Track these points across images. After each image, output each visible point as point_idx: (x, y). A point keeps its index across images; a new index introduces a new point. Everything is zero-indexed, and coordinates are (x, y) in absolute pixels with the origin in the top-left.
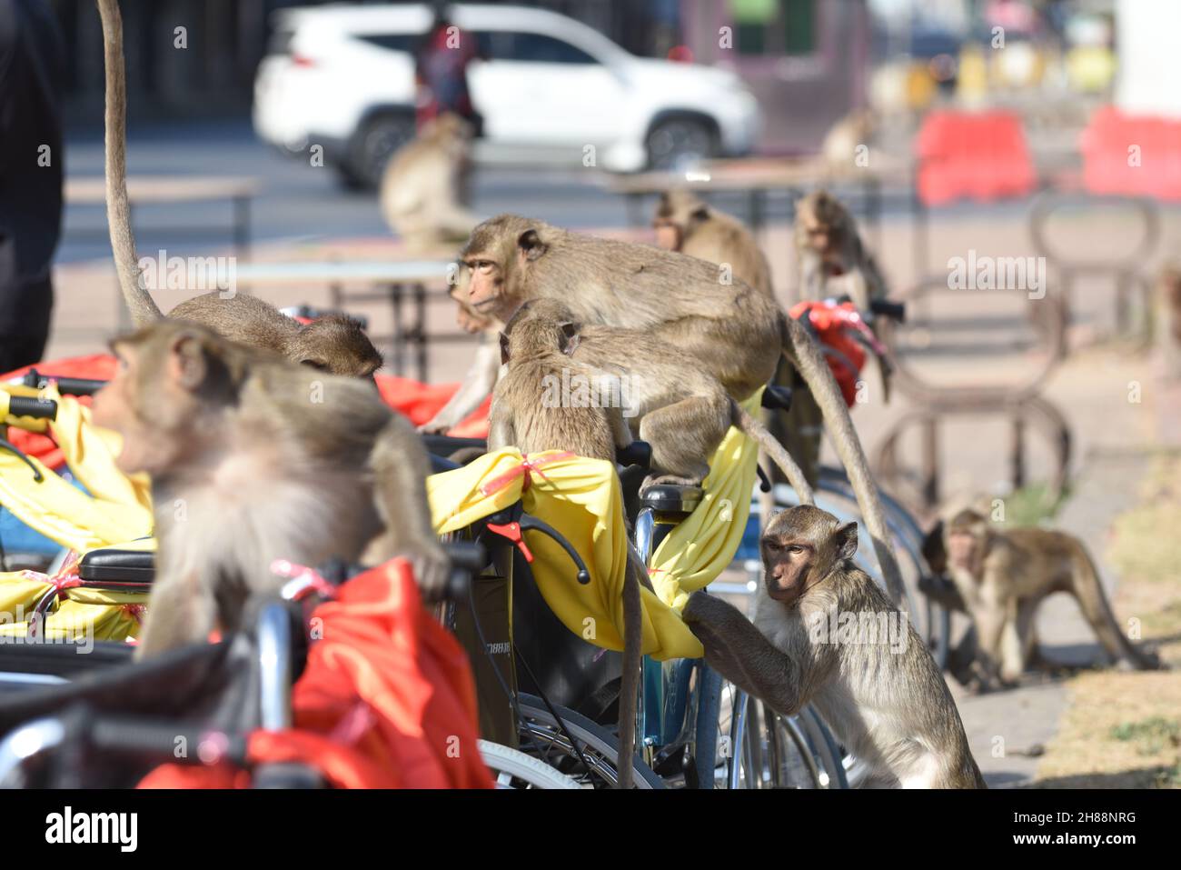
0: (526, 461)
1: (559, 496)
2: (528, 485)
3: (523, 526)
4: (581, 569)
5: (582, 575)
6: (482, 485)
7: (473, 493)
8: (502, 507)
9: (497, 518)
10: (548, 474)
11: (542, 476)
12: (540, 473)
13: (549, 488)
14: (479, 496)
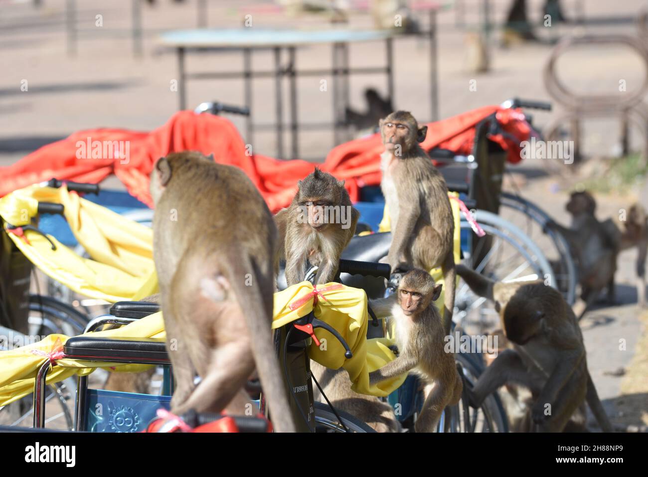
0: (315, 290)
1: (334, 309)
2: (316, 303)
3: (314, 326)
4: (347, 350)
5: (348, 353)
6: (290, 304)
7: (285, 308)
8: (302, 316)
9: (299, 321)
10: (327, 298)
11: (324, 298)
12: (323, 296)
13: (328, 304)
14: (288, 310)
